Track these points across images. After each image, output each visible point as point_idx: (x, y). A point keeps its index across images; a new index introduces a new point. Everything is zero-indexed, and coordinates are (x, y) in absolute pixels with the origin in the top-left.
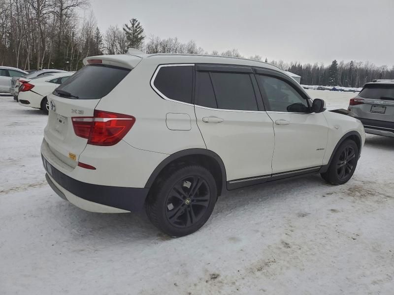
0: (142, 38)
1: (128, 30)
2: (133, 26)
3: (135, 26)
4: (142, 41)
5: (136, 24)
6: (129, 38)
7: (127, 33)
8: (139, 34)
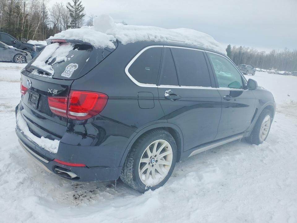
0: (83, 16)
1: (71, 8)
2: (75, 5)
3: (77, 4)
4: (83, 18)
5: (78, 3)
6: (71, 15)
7: (70, 10)
8: (80, 11)
